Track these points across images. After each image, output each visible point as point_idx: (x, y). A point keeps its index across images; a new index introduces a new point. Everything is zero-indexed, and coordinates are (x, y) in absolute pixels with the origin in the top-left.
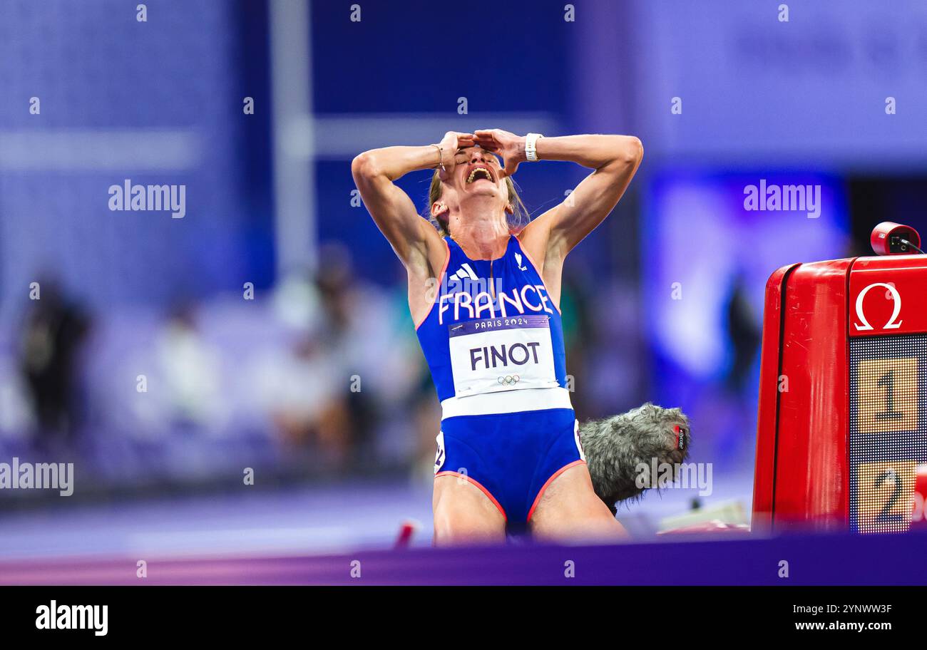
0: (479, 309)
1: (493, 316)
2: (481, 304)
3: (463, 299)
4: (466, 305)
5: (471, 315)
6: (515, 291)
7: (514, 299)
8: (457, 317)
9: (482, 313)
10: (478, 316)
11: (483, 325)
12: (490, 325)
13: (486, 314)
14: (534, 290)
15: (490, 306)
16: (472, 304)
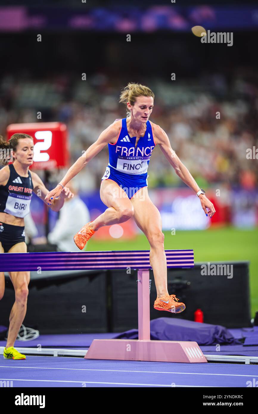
0: (130, 153)
1: (133, 155)
2: (130, 152)
3: (125, 150)
4: (125, 152)
5: (127, 155)
6: (143, 148)
7: (142, 151)
8: (122, 155)
9: (130, 154)
10: (129, 156)
11: (129, 158)
12: (131, 158)
13: (131, 155)
14: (149, 148)
15: (133, 152)
16: (128, 152)
